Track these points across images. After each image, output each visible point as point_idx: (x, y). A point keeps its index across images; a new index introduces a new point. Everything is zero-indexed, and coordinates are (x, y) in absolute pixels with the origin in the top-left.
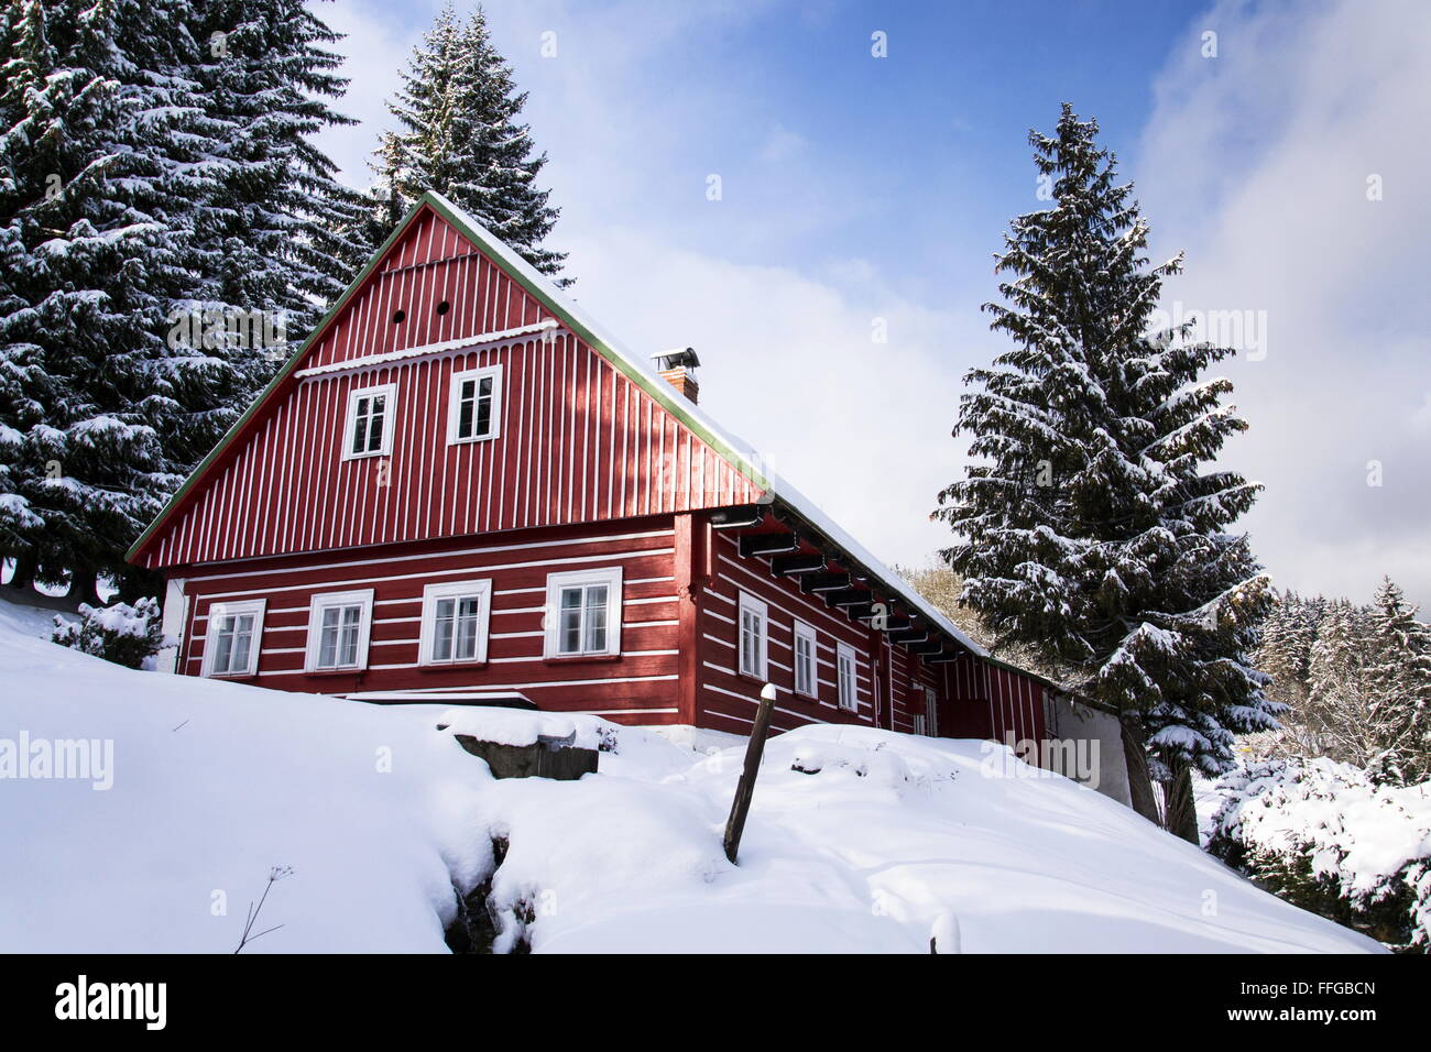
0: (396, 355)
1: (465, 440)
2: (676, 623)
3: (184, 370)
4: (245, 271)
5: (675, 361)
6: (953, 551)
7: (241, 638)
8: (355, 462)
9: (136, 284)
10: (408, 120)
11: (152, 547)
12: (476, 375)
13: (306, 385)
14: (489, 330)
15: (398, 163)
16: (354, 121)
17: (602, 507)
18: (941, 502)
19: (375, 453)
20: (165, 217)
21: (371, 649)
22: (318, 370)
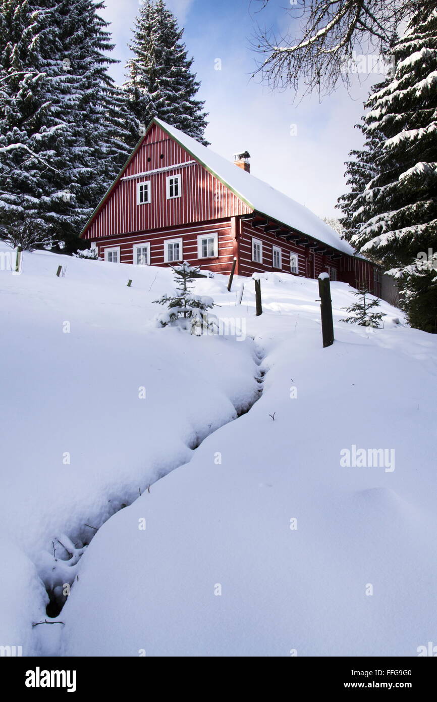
0: (149, 172)
1: (172, 197)
2: (232, 248)
3: (79, 173)
4: (91, 133)
5: (241, 156)
7: (114, 258)
8: (141, 205)
9: (62, 146)
10: (137, 52)
11: (86, 233)
12: (173, 177)
13: (124, 182)
14: (176, 164)
15: (136, 74)
16: (119, 61)
17: (211, 216)
18: (339, 202)
19: (146, 202)
20: (65, 118)
21: (151, 259)
22: (127, 177)
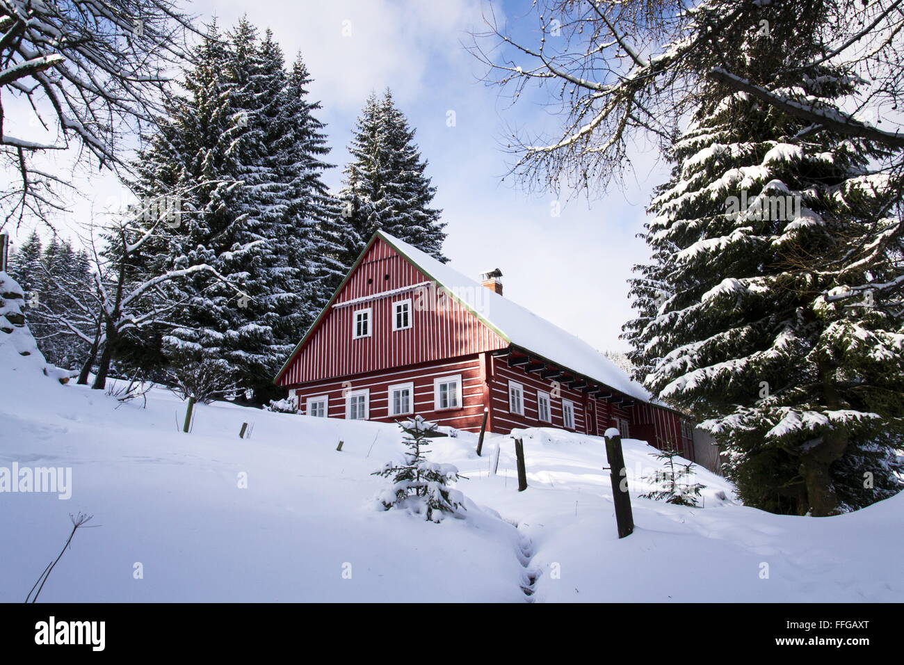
0: (370, 297)
1: (399, 329)
2: (482, 394)
3: (278, 299)
4: (296, 251)
5: (490, 275)
6: (631, 354)
7: (320, 411)
8: (358, 339)
9: (258, 266)
10: (358, 155)
11: (283, 377)
12: (401, 303)
13: (336, 310)
14: (405, 286)
15: (356, 179)
16: (335, 166)
17: (452, 352)
18: (623, 330)
19: (365, 336)
20: (264, 233)
21: (370, 412)
22: (341, 304)
